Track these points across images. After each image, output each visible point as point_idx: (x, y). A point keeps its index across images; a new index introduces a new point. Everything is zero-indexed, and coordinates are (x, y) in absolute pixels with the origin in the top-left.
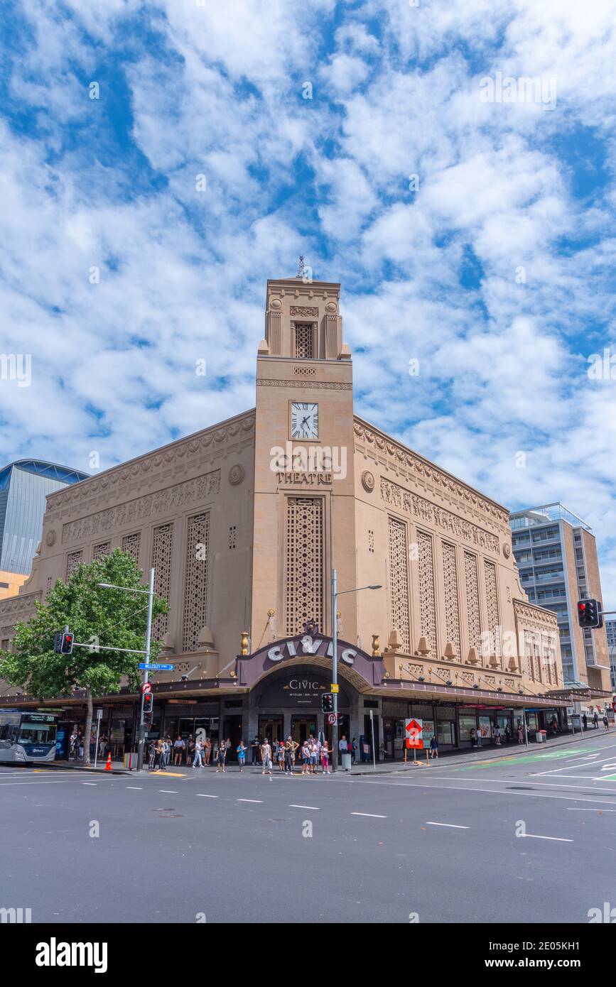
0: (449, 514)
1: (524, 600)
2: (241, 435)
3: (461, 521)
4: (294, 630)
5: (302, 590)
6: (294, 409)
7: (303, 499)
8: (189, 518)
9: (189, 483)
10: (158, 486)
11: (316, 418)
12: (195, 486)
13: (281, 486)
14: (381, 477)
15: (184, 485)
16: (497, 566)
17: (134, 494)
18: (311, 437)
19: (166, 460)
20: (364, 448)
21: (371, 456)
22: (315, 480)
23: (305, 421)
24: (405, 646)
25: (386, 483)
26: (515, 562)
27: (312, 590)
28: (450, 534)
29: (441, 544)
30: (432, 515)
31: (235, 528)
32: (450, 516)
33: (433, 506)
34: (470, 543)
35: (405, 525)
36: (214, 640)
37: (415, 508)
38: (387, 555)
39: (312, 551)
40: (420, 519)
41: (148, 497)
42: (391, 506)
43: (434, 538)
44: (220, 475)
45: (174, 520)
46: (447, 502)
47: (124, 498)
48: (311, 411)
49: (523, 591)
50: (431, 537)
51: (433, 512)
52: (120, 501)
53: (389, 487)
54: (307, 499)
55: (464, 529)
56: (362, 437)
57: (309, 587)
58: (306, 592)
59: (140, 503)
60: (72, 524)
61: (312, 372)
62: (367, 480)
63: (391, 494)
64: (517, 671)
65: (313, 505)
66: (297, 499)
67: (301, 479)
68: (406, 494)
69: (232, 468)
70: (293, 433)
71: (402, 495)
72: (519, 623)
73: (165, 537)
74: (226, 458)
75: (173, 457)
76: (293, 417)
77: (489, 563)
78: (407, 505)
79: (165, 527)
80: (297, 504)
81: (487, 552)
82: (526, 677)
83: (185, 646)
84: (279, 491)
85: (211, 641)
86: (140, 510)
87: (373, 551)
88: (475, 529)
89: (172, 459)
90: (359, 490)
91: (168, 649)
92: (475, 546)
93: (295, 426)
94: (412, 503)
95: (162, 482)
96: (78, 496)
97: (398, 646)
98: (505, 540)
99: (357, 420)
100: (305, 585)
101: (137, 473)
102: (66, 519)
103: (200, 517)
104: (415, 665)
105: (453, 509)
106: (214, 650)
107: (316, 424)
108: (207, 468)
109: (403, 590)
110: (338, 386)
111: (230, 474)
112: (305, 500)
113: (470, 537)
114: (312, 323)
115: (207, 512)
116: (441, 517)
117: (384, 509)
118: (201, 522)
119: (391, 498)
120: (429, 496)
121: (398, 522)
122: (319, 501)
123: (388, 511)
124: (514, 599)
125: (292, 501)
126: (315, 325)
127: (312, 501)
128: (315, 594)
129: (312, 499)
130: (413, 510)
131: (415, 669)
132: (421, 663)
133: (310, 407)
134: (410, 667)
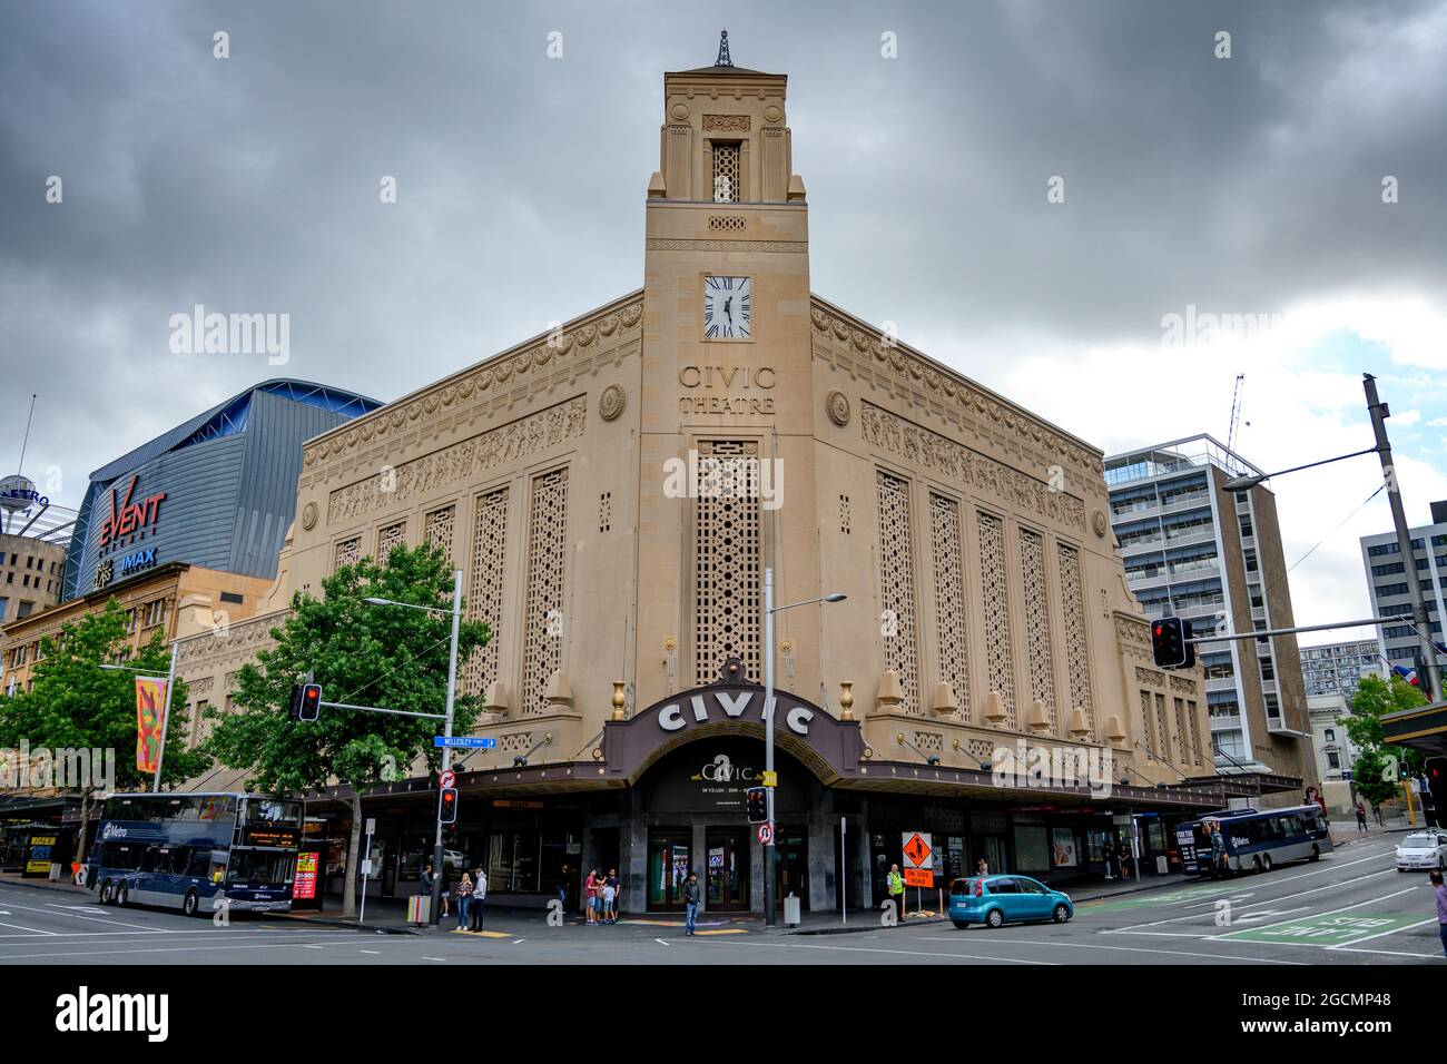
0: (990, 462)
2: (620, 334)
3: (1013, 473)
4: (710, 674)
5: (723, 603)
7: (724, 442)
8: (534, 479)
9: (535, 418)
10: (484, 424)
11: (747, 303)
12: (545, 424)
13: (689, 420)
14: (863, 400)
15: (527, 422)
16: (1081, 552)
17: (445, 439)
18: (737, 334)
20: (830, 352)
22: (746, 408)
23: (727, 308)
25: (871, 412)
26: (1117, 542)
27: (742, 602)
28: (992, 499)
29: (976, 516)
30: (958, 465)
31: (609, 495)
32: (991, 465)
33: (959, 448)
35: (906, 483)
36: (573, 693)
37: (926, 453)
38: (875, 538)
39: (741, 533)
41: (469, 443)
42: (882, 452)
43: (962, 505)
44: (585, 402)
45: (509, 482)
46: (986, 442)
47: (428, 445)
48: (739, 291)
49: (1133, 597)
50: (956, 503)
51: (960, 459)
53: (877, 418)
54: (732, 442)
55: (1019, 488)
56: (827, 333)
57: (736, 598)
58: (731, 606)
59: (454, 453)
60: (345, 491)
61: (739, 224)
62: (836, 406)
63: (881, 430)
65: (741, 452)
66: (715, 443)
67: (721, 406)
68: (908, 429)
69: (603, 396)
70: (706, 330)
71: (901, 434)
72: (1126, 655)
73: (495, 512)
74: (595, 374)
75: (509, 375)
77: (1066, 548)
78: (911, 449)
79: (495, 495)
80: (715, 452)
81: (1062, 528)
82: (1140, 754)
83: (526, 704)
84: (683, 431)
85: (567, 694)
86: (455, 466)
87: (848, 531)
89: (507, 377)
90: (823, 426)
92: (1038, 518)
93: (709, 317)
95: (491, 416)
96: (354, 443)
98: (1098, 503)
99: (816, 303)
100: (728, 593)
101: (451, 401)
102: (336, 482)
104: (928, 735)
105: (997, 452)
106: (572, 710)
107: (748, 313)
108: (566, 390)
109: (905, 599)
110: (783, 246)
111: (602, 403)
112: (728, 445)
113: (1029, 502)
114: (741, 141)
115: (563, 469)
116: (975, 468)
117: (868, 457)
118: (554, 486)
119: (880, 437)
120: (950, 431)
121: (895, 479)
122: (751, 446)
123: (874, 460)
124: (1115, 612)
125: (705, 446)
126: (744, 145)
127: (741, 446)
128: (746, 611)
129: (741, 443)
130: (922, 456)
131: (928, 742)
132: (938, 731)
133: (736, 284)
134: (918, 738)
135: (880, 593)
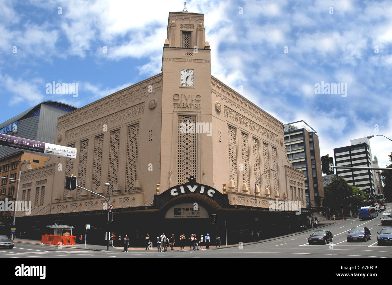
0: (256, 124)
1: (290, 166)
2: (155, 85)
3: (261, 127)
4: (182, 181)
5: (186, 161)
6: (182, 72)
7: (186, 116)
8: (128, 127)
9: (128, 109)
10: (112, 111)
11: (193, 76)
12: (131, 111)
13: (176, 110)
14: (224, 105)
15: (126, 110)
16: (277, 149)
17: (101, 116)
18: (190, 85)
19: (117, 99)
20: (216, 91)
21: (219, 95)
22: (193, 107)
23: (187, 78)
24: (235, 188)
25: (226, 109)
27: (191, 161)
28: (256, 134)
29: (252, 139)
30: (248, 125)
31: (152, 131)
33: (248, 120)
34: (265, 138)
35: (235, 129)
37: (240, 121)
38: (227, 144)
39: (191, 141)
40: (242, 126)
41: (107, 117)
42: (229, 120)
43: (249, 135)
44: (144, 105)
45: (121, 127)
46: (255, 119)
48: (190, 73)
49: (289, 162)
50: (247, 135)
51: (249, 123)
52: (94, 119)
53: (228, 110)
54: (188, 116)
55: (263, 131)
56: (215, 86)
57: (189, 160)
58: (188, 162)
60: (70, 131)
61: (191, 54)
62: (217, 107)
63: (229, 114)
65: (191, 119)
66: (183, 116)
68: (236, 114)
69: (151, 102)
70: (181, 84)
71: (234, 115)
72: (287, 177)
73: (116, 136)
74: (147, 96)
75: (120, 97)
76: (182, 76)
77: (274, 148)
78: (236, 119)
79: (116, 131)
80: (183, 119)
81: (273, 143)
83: (126, 190)
84: (174, 112)
85: (140, 187)
87: (220, 142)
88: (267, 132)
90: (214, 112)
91: (118, 191)
92: (267, 140)
93: (182, 80)
94: (239, 119)
95: (115, 109)
96: (73, 117)
97: (233, 188)
98: (281, 137)
99: (213, 78)
100: (187, 158)
101: (102, 105)
102: (67, 128)
103: (134, 126)
104: (241, 197)
105: (258, 122)
106: (141, 191)
107: (193, 79)
108: (138, 101)
109: (235, 161)
110: (204, 61)
111: (149, 104)
112: (187, 117)
113: (265, 136)
114: (191, 31)
115: (137, 124)
116: (252, 125)
117: (226, 121)
118: (134, 128)
119: (229, 116)
120: (246, 115)
121: (232, 128)
122: (194, 117)
123: (227, 122)
124: (285, 165)
125: (181, 117)
126: (192, 33)
127: (191, 117)
128: (192, 163)
129: (191, 116)
130: (239, 122)
131: (241, 199)
132: (244, 196)
133: (190, 71)
134: (239, 198)
135: (228, 159)
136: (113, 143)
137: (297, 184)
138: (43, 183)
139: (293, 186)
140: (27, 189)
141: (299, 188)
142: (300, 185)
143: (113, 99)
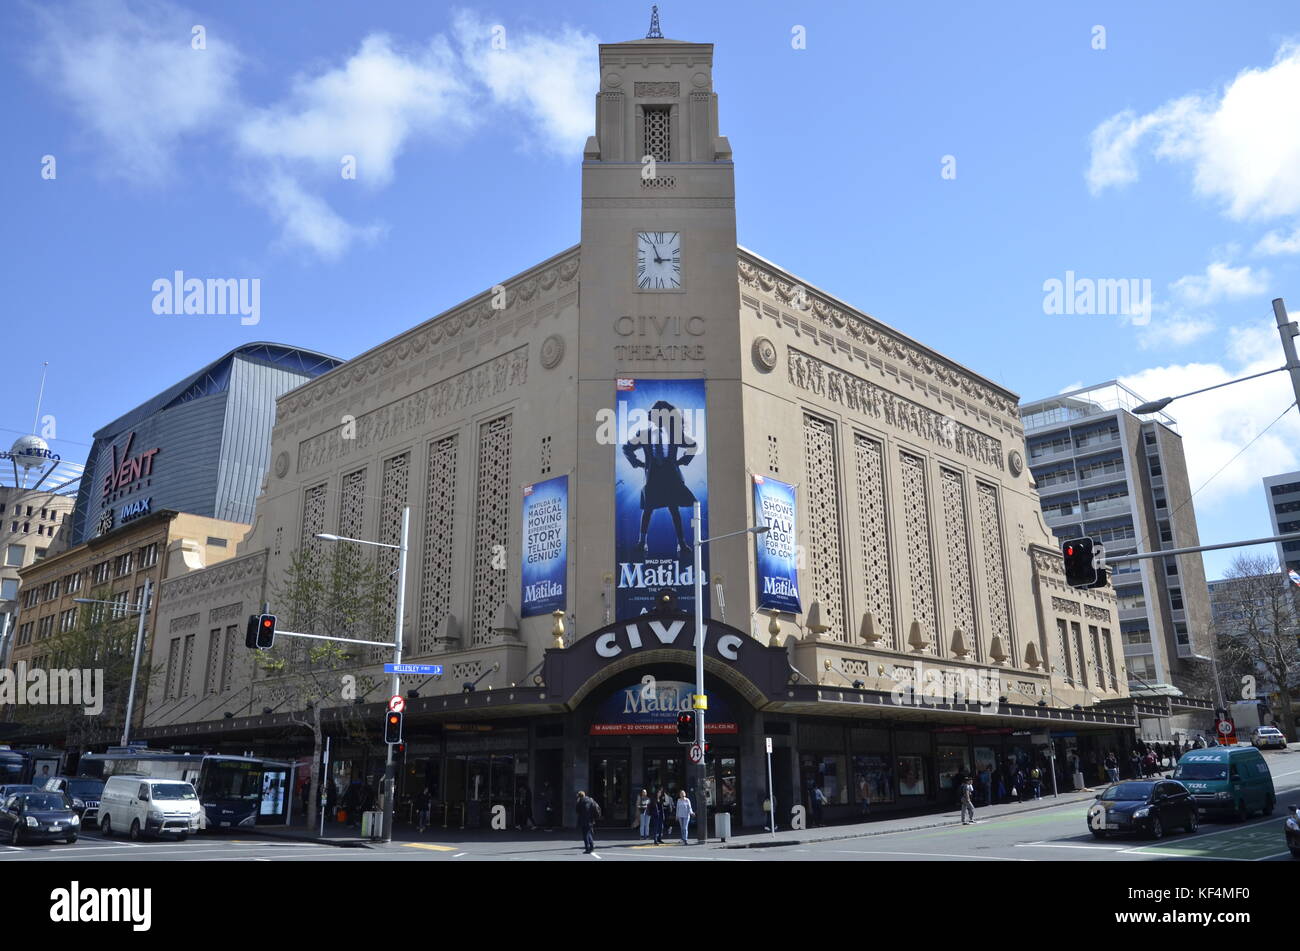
0: (910, 405)
1: (1051, 547)
2: (559, 288)
3: (933, 416)
6: (641, 244)
8: (481, 426)
9: (482, 369)
10: (435, 376)
11: (677, 256)
12: (492, 373)
13: (622, 367)
15: (475, 372)
16: (1000, 489)
17: (402, 390)
18: (668, 285)
19: (449, 334)
20: (756, 301)
21: (769, 313)
22: (678, 355)
23: (658, 261)
24: (837, 629)
25: (796, 357)
26: (1033, 481)
28: (913, 440)
29: (898, 455)
31: (549, 439)
32: (913, 408)
33: (881, 392)
34: (949, 453)
35: (832, 425)
36: (518, 625)
41: (422, 394)
42: (807, 395)
44: (527, 353)
45: (459, 429)
46: (907, 386)
47: (386, 397)
48: (669, 244)
49: (1049, 531)
51: (882, 402)
52: (382, 402)
53: (803, 363)
56: (753, 283)
59: (410, 402)
60: (313, 442)
62: (762, 352)
63: (806, 374)
64: (1040, 667)
68: (832, 373)
71: (826, 378)
72: (1042, 585)
73: (446, 457)
74: (536, 325)
75: (458, 329)
77: (986, 486)
78: (835, 392)
79: (446, 441)
81: (982, 467)
82: (1058, 678)
83: (476, 635)
84: (617, 376)
86: (410, 414)
87: (776, 470)
89: (456, 332)
90: (748, 369)
91: (449, 639)
92: (958, 458)
93: (642, 268)
95: (441, 368)
96: (321, 396)
97: (823, 629)
98: (1014, 445)
99: (744, 256)
101: (406, 355)
102: (304, 434)
103: (498, 423)
104: (854, 661)
105: (918, 397)
106: (519, 640)
107: (678, 265)
108: (509, 342)
110: (713, 202)
111: (542, 352)
113: (949, 442)
114: (670, 106)
115: (508, 415)
116: (896, 409)
117: (795, 400)
118: (500, 431)
119: (807, 382)
120: (873, 375)
121: (820, 421)
123: (801, 404)
124: (1030, 545)
126: (673, 109)
130: (846, 400)
131: (854, 668)
132: (864, 657)
133: (667, 237)
134: (845, 664)
135: (808, 528)
136: (439, 481)
137: (1083, 613)
138: (233, 616)
139: (1069, 617)
140: (182, 634)
141: (1093, 629)
142: (1098, 617)
143: (436, 337)
